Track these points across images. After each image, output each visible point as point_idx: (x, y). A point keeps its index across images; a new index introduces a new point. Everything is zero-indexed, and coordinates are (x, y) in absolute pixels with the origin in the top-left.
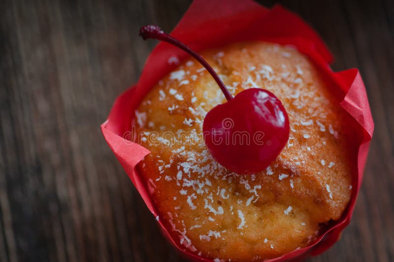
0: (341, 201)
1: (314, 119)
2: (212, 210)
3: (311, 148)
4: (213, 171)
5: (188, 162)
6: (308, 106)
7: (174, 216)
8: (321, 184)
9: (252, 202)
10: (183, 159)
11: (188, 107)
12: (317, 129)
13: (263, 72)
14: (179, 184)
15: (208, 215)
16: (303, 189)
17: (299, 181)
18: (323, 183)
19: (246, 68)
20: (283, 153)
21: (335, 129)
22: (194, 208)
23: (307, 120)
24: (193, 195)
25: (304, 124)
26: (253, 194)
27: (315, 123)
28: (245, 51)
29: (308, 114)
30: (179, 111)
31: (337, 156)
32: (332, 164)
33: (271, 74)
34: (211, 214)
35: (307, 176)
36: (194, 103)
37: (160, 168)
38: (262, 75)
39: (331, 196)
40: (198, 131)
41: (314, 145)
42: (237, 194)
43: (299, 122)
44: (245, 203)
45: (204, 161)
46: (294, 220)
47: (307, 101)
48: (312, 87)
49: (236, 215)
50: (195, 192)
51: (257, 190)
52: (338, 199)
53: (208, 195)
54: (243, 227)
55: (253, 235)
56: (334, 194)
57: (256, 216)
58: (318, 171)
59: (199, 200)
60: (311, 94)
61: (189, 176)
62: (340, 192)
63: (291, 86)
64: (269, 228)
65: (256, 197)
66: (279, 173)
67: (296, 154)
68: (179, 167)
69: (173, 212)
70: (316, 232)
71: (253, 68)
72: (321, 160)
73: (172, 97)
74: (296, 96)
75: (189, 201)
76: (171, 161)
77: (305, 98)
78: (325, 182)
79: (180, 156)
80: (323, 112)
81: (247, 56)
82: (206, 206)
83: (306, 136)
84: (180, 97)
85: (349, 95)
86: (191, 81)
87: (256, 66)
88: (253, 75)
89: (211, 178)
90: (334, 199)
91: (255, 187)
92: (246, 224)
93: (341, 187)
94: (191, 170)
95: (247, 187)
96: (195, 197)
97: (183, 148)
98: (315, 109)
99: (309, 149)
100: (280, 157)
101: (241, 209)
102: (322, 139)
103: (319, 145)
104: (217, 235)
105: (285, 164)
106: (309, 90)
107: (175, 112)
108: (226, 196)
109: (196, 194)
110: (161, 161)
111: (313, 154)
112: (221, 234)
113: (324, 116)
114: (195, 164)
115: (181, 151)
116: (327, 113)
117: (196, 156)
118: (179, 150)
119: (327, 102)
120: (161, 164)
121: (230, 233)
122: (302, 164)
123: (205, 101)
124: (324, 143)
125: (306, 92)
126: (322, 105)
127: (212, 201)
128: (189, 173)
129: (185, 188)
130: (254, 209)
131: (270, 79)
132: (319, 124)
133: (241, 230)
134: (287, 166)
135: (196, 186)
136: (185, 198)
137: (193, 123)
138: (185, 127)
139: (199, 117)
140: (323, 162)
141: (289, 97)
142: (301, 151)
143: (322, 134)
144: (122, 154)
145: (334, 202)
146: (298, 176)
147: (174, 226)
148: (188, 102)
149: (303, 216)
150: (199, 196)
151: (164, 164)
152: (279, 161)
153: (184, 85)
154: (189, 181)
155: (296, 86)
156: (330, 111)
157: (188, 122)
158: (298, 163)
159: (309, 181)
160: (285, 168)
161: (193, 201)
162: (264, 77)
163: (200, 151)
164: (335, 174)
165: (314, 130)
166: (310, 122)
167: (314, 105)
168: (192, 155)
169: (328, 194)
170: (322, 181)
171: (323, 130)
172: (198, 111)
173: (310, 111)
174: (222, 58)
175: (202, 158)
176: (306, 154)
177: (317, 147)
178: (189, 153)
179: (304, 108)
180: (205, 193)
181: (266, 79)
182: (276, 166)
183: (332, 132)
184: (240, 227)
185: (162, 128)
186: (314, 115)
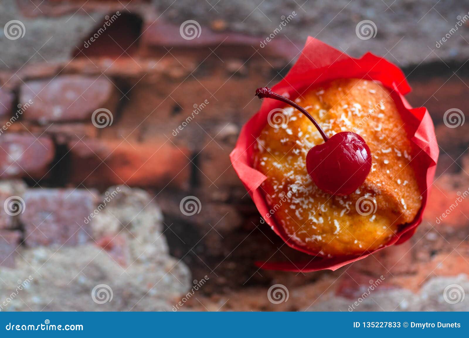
0: (414, 209)
1: (393, 147)
2: (315, 220)
3: (390, 171)
4: (315, 191)
5: (296, 184)
6: (388, 137)
7: (286, 223)
8: (397, 199)
9: (345, 213)
10: (292, 182)
11: (296, 140)
12: (395, 155)
13: (353, 109)
14: (289, 201)
15: (312, 225)
16: (384, 203)
17: (381, 197)
18: (399, 198)
19: (341, 106)
20: (369, 177)
21: (409, 154)
22: (301, 218)
23: (387, 148)
24: (300, 209)
25: (384, 151)
26: (346, 207)
27: (393, 150)
28: (340, 89)
29: (388, 143)
30: (289, 143)
31: (411, 175)
32: (406, 182)
33: (360, 111)
34: (314, 224)
35: (386, 194)
36: (300, 137)
37: (275, 187)
38: (352, 112)
39: (405, 207)
40: (303, 158)
41: (392, 167)
42: (334, 207)
43: (381, 150)
44: (339, 214)
45: (308, 182)
46: (377, 225)
47: (387, 132)
48: (391, 120)
49: (333, 223)
50: (301, 207)
51: (349, 205)
52: (411, 208)
53: (311, 209)
54: (338, 232)
55: (346, 238)
56: (408, 206)
57: (348, 223)
58: (395, 189)
59: (305, 213)
60: (391, 126)
61: (297, 195)
62: (412, 203)
63: (375, 120)
64: (358, 232)
65: (347, 210)
66: (365, 193)
67: (378, 177)
68: (289, 188)
69: (286, 220)
70: (396, 231)
71: (346, 106)
72: (397, 179)
73: (284, 131)
74: (379, 129)
75: (297, 213)
76: (283, 183)
77: (386, 129)
78: (401, 197)
79: (290, 179)
80: (400, 141)
81: (342, 94)
82: (310, 218)
83: (386, 162)
84: (290, 132)
85: (419, 131)
86: (298, 118)
87: (349, 104)
88: (346, 111)
89: (313, 196)
90: (408, 209)
91: (347, 203)
92: (340, 230)
93: (413, 198)
94: (298, 190)
95: (341, 202)
96: (302, 211)
97: (292, 172)
98: (393, 139)
99: (388, 172)
100: (366, 181)
101: (336, 219)
102: (399, 162)
103: (396, 168)
104: (319, 238)
105: (369, 186)
106: (389, 123)
107: (286, 144)
108: (325, 209)
109: (302, 209)
110: (275, 182)
111: (391, 175)
112: (322, 237)
113: (400, 144)
114: (301, 185)
115: (290, 175)
116: (402, 141)
117: (302, 179)
118: (289, 174)
119: (403, 131)
120: (275, 184)
121: (329, 236)
122: (382, 185)
123: (309, 133)
124: (400, 166)
125: (387, 124)
126: (399, 135)
127: (315, 213)
128: (297, 192)
129: (294, 204)
130: (347, 218)
131: (359, 115)
132: (396, 151)
133: (336, 235)
134: (371, 187)
135: (303, 202)
136: (294, 211)
137: (300, 153)
138: (293, 155)
139: (305, 147)
140: (399, 182)
141: (372, 130)
142: (381, 173)
143: (398, 159)
144: (245, 180)
145: (408, 211)
146: (379, 195)
147: (286, 230)
148: (295, 137)
149: (384, 221)
150: (304, 210)
151: (278, 184)
152: (365, 184)
153: (292, 122)
154: (296, 199)
155: (378, 120)
156: (405, 139)
157: (297, 152)
158: (379, 185)
159: (388, 198)
160: (369, 189)
161: (300, 213)
162: (354, 113)
163: (305, 175)
164: (409, 190)
165: (392, 155)
166: (389, 150)
167: (393, 135)
168: (299, 179)
169: (403, 206)
170: (398, 197)
171: (399, 155)
172: (303, 143)
173: (389, 140)
174: (322, 95)
175: (306, 180)
176: (386, 176)
177: (395, 170)
178: (297, 176)
179: (385, 138)
180: (309, 208)
181: (356, 115)
182: (363, 187)
183: (406, 156)
184: (336, 232)
185: (277, 153)
186: (393, 144)
